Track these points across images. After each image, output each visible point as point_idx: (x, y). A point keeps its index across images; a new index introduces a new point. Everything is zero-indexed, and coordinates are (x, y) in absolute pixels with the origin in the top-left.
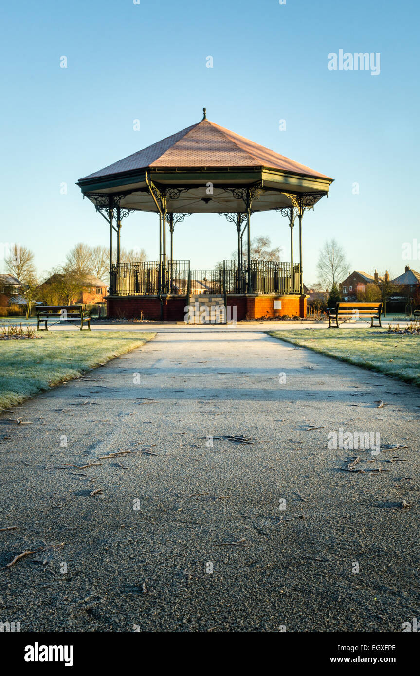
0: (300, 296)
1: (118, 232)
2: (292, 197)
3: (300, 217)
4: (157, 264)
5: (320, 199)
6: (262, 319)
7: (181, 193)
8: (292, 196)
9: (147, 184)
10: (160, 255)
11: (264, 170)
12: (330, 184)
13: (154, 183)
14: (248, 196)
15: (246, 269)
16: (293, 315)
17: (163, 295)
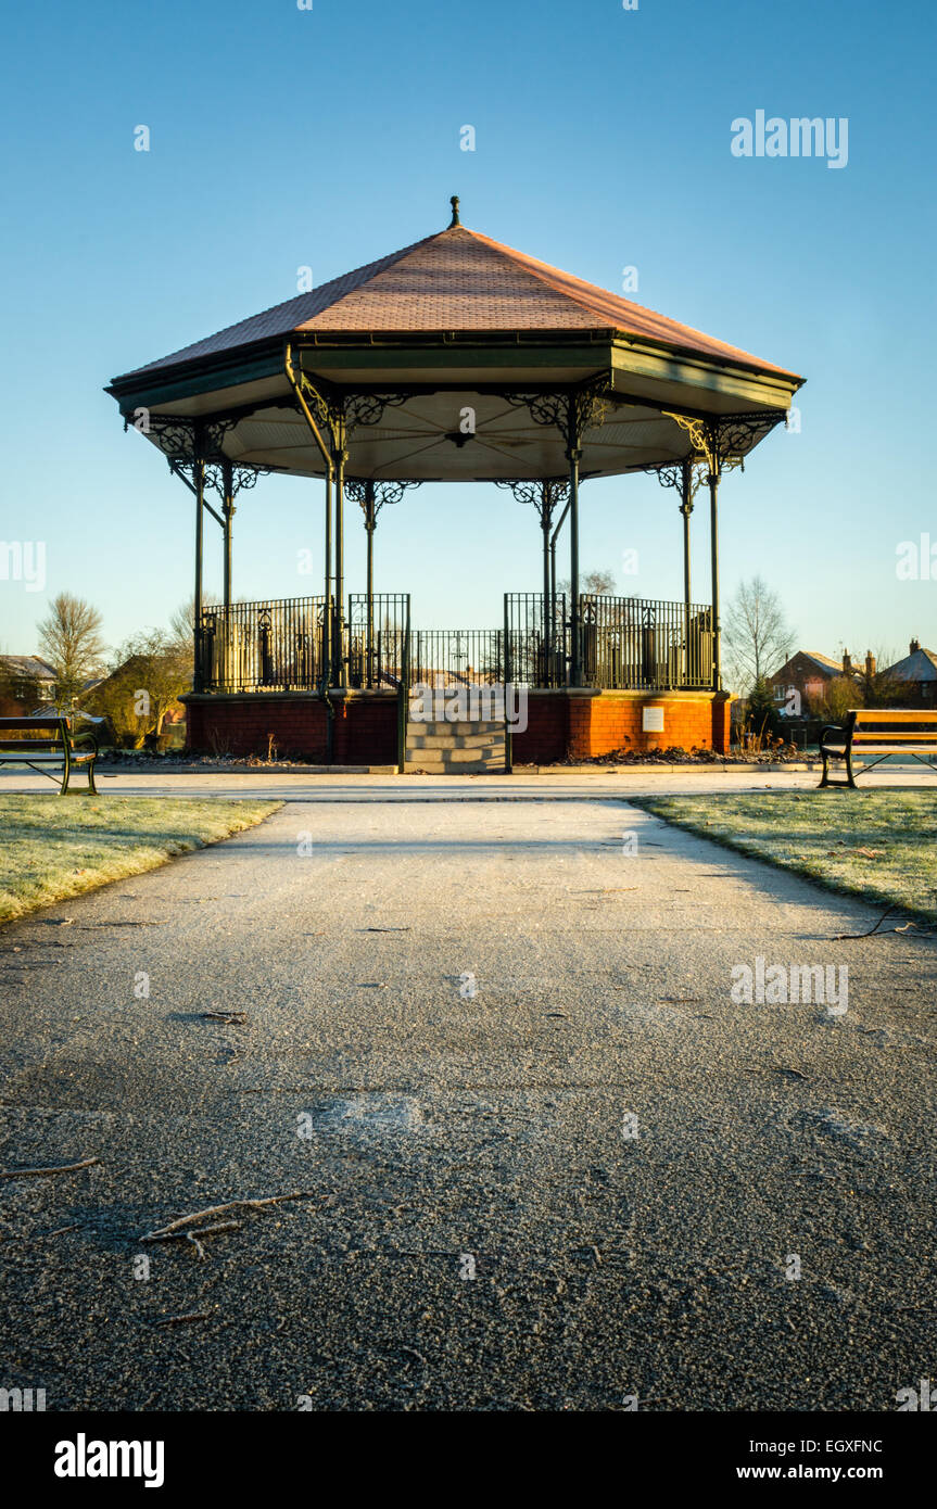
0: (713, 694)
1: (226, 527)
2: (690, 426)
3: (713, 480)
4: (319, 606)
5: (769, 431)
6: (611, 759)
7: (387, 409)
8: (691, 421)
9: (289, 379)
10: (328, 578)
11: (616, 342)
12: (793, 392)
13: (312, 378)
14: (571, 415)
15: (568, 621)
16: (694, 748)
17: (334, 692)
